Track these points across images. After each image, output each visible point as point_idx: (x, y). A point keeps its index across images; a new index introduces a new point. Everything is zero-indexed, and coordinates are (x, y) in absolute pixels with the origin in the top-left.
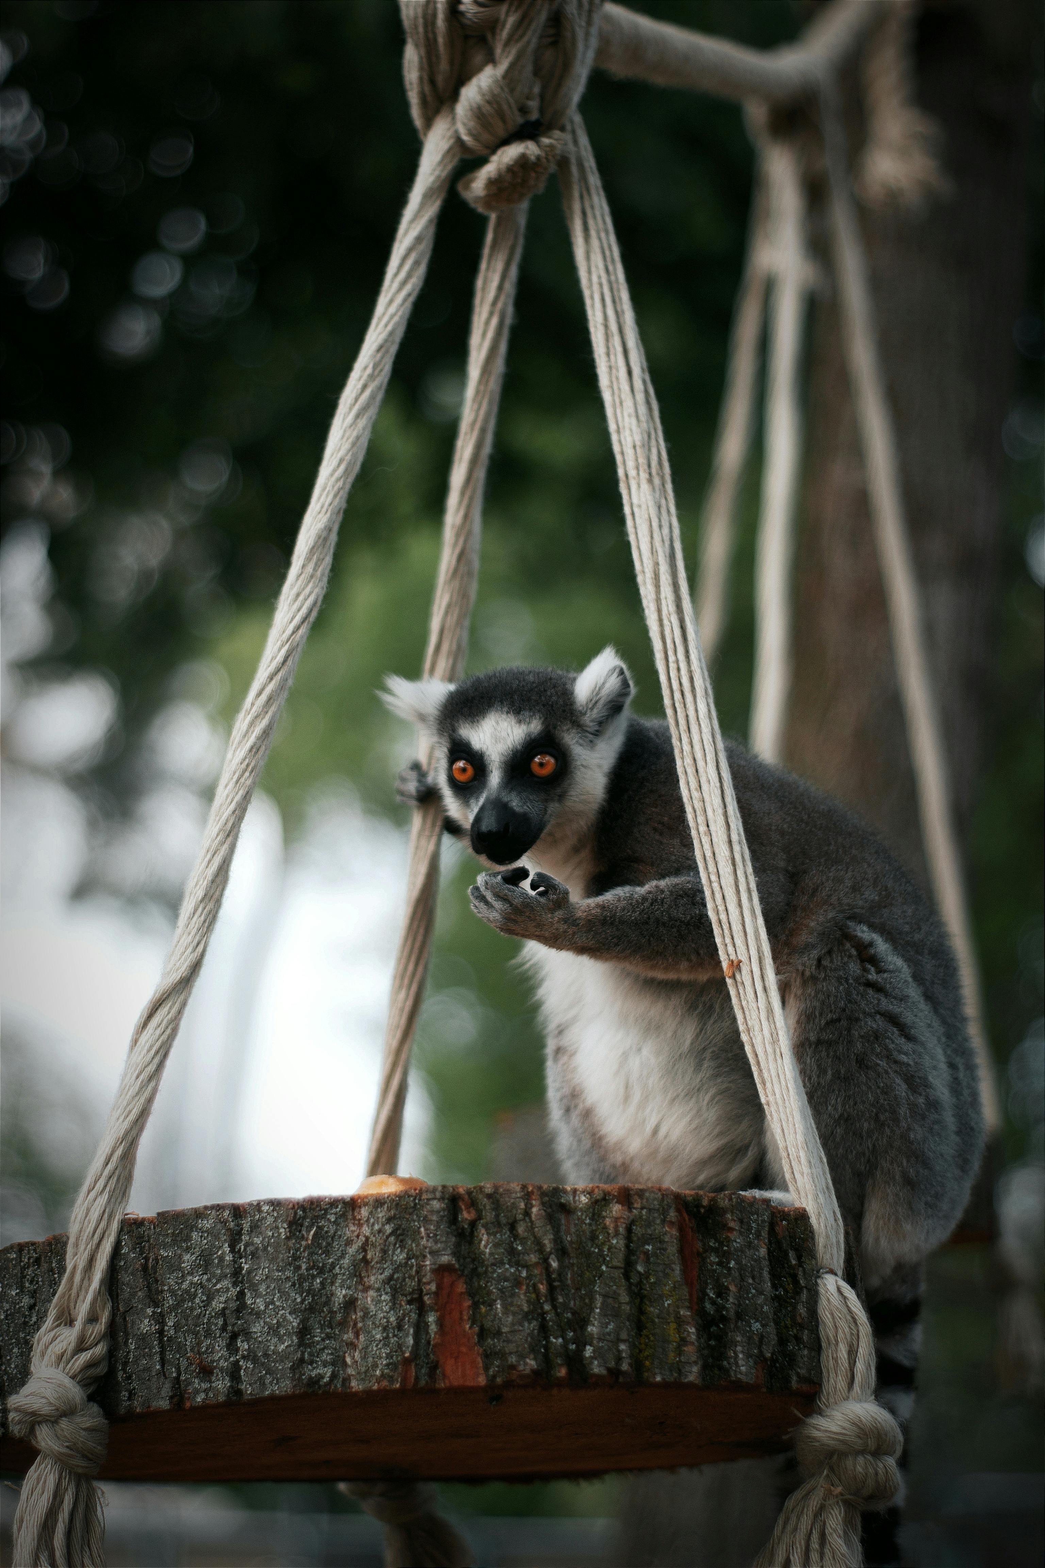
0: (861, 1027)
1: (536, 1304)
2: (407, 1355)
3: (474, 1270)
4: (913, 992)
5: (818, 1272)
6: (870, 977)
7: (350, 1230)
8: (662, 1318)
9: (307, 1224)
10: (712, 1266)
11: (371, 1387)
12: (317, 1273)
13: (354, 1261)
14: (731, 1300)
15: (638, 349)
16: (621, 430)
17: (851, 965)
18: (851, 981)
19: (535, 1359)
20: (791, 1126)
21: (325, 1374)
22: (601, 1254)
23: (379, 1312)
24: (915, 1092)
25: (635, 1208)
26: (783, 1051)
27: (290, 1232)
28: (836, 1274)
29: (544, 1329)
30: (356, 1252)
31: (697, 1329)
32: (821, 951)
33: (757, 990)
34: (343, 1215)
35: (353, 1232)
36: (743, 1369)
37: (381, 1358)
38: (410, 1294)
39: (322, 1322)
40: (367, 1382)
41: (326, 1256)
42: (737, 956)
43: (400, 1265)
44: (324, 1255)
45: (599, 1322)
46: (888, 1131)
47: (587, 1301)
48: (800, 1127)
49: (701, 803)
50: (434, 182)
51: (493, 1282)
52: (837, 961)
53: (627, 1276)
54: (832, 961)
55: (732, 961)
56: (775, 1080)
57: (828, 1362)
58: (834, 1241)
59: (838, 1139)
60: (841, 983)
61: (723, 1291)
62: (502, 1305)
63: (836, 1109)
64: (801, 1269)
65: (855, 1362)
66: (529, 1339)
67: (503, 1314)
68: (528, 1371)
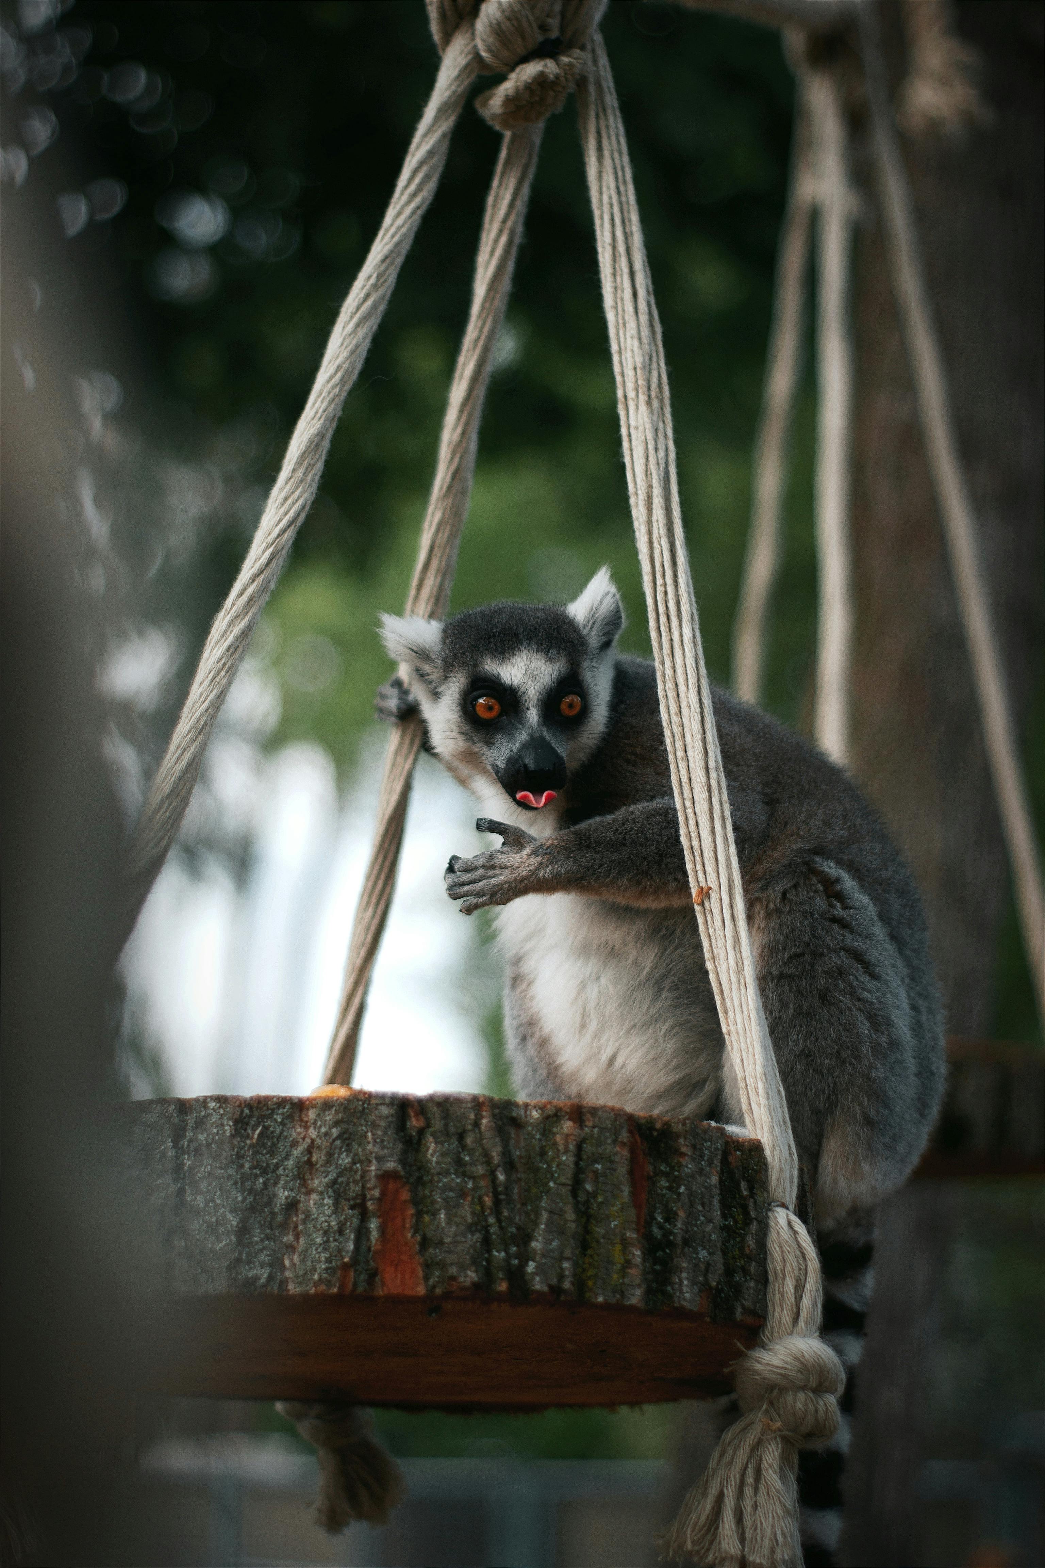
0: (824, 962)
1: (480, 1216)
2: (346, 1260)
3: (420, 1178)
4: (879, 931)
5: (769, 1204)
6: (836, 912)
7: (296, 1132)
8: (608, 1239)
9: (252, 1123)
10: (662, 1190)
11: (308, 1291)
12: (261, 1173)
13: (299, 1162)
14: (679, 1225)
15: (645, 272)
16: (623, 352)
17: (817, 900)
18: (816, 916)
19: (476, 1271)
20: (751, 1056)
21: (263, 1275)
22: (549, 1170)
23: (321, 1215)
24: (877, 1031)
25: (587, 1126)
26: (747, 980)
27: (235, 1130)
28: (787, 1208)
29: (487, 1242)
30: (302, 1154)
31: (643, 1253)
32: (787, 884)
33: (725, 919)
34: (290, 1117)
35: (299, 1133)
36: (687, 1295)
37: (320, 1262)
38: (353, 1199)
39: (263, 1222)
40: (304, 1286)
41: (270, 1156)
42: (707, 883)
43: (345, 1169)
44: (268, 1156)
45: (543, 1238)
46: (849, 1068)
47: (533, 1216)
48: (759, 1058)
49: (680, 729)
50: (450, 97)
51: (439, 1191)
52: (803, 894)
53: (574, 1194)
54: (797, 895)
55: (702, 888)
56: (737, 1009)
57: (774, 1295)
58: (788, 1174)
59: (797, 1076)
60: (806, 918)
61: (672, 1216)
62: (447, 1215)
63: (797, 1045)
64: (752, 1200)
65: (801, 1297)
66: (471, 1251)
67: (446, 1224)
68: (468, 1284)
